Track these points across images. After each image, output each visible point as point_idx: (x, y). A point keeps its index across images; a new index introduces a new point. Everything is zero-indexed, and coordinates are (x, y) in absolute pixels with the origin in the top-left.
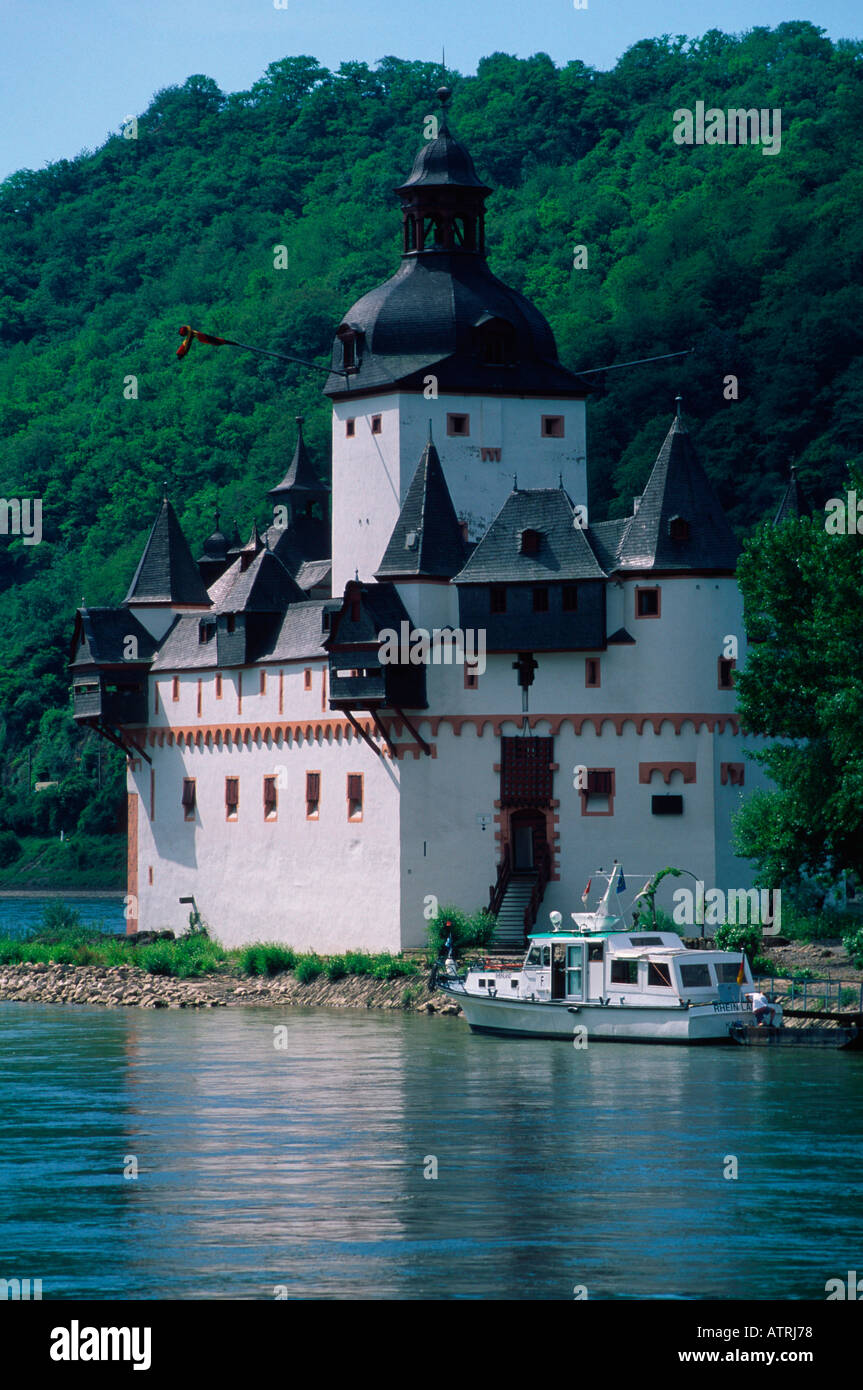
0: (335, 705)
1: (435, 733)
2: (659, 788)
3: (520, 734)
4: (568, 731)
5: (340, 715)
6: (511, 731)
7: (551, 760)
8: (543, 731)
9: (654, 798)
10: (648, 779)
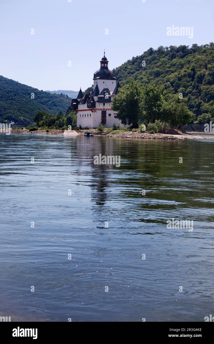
0: (87, 108)
4: (107, 110)
5: (88, 109)
6: (103, 110)
7: (106, 113)
8: (105, 110)
9: (115, 116)
10: (114, 115)
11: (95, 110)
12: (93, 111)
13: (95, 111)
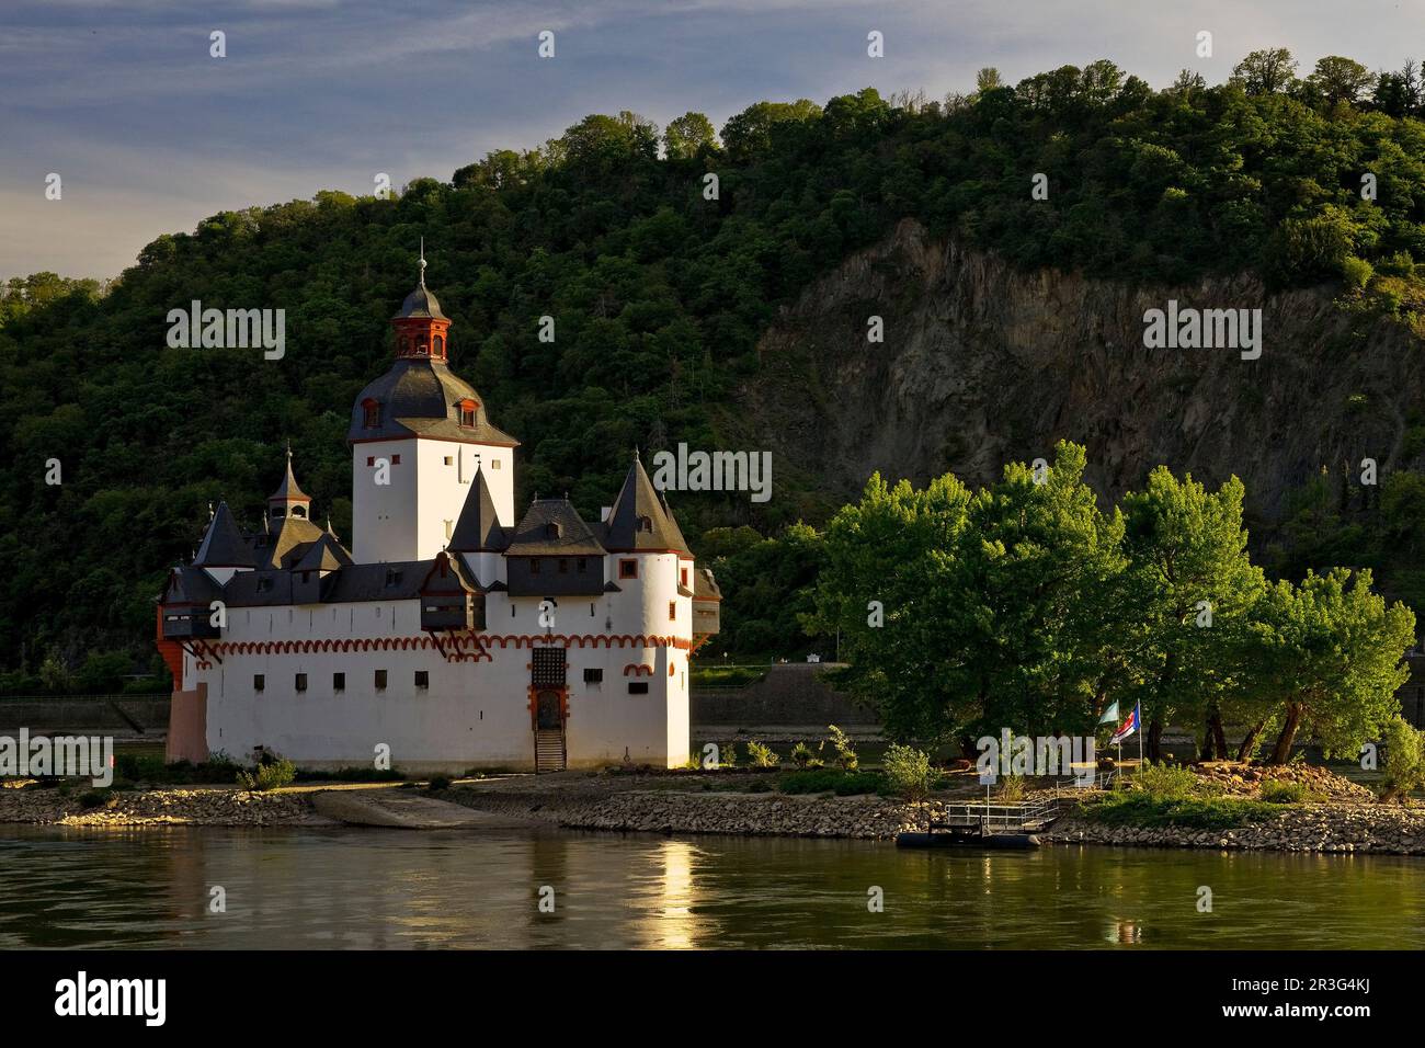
0: (424, 628)
1: (489, 646)
2: (633, 678)
3: (544, 646)
4: (575, 644)
5: (428, 635)
6: (538, 644)
7: (565, 662)
8: (559, 644)
9: (630, 684)
10: (626, 674)
11: (478, 646)
12: (466, 652)
13: (483, 653)
